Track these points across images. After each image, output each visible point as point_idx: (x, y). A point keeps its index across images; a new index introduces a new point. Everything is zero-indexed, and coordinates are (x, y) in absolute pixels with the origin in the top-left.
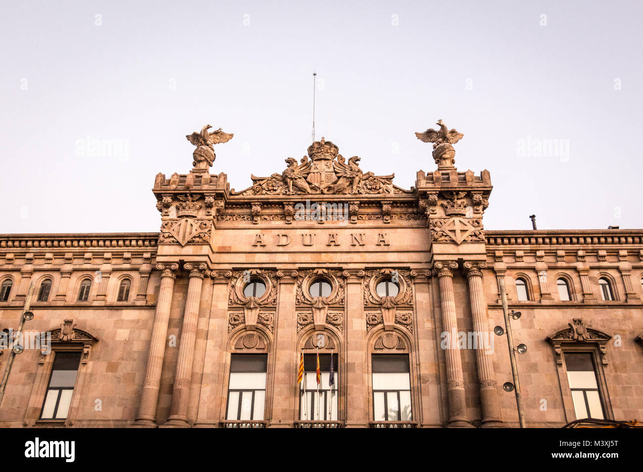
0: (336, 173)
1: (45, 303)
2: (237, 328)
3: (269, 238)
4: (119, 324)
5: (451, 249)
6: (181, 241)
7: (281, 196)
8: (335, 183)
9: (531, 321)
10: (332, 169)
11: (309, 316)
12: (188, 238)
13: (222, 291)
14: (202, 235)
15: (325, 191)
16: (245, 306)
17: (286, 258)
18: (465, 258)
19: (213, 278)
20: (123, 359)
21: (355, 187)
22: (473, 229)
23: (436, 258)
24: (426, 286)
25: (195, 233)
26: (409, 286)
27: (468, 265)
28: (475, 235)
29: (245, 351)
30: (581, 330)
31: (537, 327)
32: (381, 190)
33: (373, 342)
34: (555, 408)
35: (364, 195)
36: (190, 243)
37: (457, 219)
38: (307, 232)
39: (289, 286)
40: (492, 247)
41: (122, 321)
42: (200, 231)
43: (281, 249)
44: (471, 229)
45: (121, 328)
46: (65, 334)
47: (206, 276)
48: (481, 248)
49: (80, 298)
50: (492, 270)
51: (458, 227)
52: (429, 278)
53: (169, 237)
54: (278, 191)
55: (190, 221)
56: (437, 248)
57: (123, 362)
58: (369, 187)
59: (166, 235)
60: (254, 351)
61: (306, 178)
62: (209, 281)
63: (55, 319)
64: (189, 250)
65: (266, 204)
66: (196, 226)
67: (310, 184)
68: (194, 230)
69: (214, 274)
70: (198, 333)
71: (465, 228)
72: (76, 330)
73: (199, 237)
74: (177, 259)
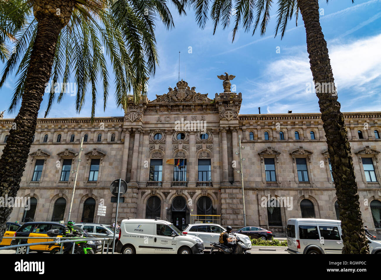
0: (187, 93)
1: (86, 142)
2: (152, 150)
3: (162, 119)
4: (112, 149)
5: (226, 122)
6: (131, 121)
7: (167, 103)
8: (186, 97)
9: (254, 147)
10: (185, 92)
11: (177, 146)
12: (134, 120)
13: (146, 137)
14: (139, 118)
15: (183, 101)
16: (155, 143)
17: (168, 125)
18: (231, 125)
19: (143, 133)
20: (114, 161)
21: (193, 99)
22: (234, 115)
23: (221, 126)
24: (218, 135)
25: (136, 118)
26: (211, 135)
27: (232, 128)
28: (235, 117)
29: (155, 158)
30: (270, 151)
31: (255, 149)
32: (203, 100)
33: (199, 155)
34: (259, 177)
35: (197, 102)
36: (135, 121)
37: (229, 112)
38: (176, 116)
39: (170, 136)
40: (241, 121)
41: (113, 148)
42: (138, 117)
43: (167, 122)
44: (233, 115)
45: (113, 151)
46: (94, 153)
47: (141, 133)
48: (237, 122)
49: (98, 140)
50: (241, 129)
51: (229, 115)
52: (219, 133)
53: (127, 119)
54: (166, 101)
55: (134, 113)
56: (221, 122)
57: (114, 162)
58: (199, 99)
59: (126, 118)
60: (158, 158)
61: (176, 95)
62: (142, 134)
63: (90, 148)
64: (135, 124)
65: (161, 106)
66: (136, 115)
67: (177, 98)
68: (136, 117)
69: (144, 132)
70: (139, 152)
71: (232, 115)
72: (98, 152)
73: (138, 119)
74: (130, 127)
